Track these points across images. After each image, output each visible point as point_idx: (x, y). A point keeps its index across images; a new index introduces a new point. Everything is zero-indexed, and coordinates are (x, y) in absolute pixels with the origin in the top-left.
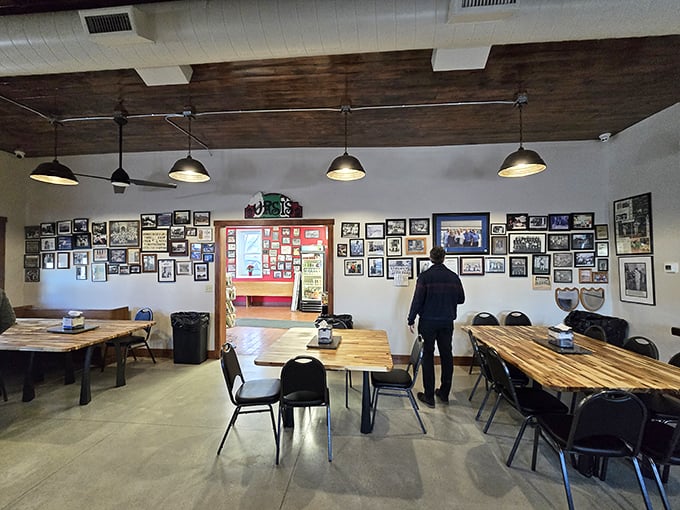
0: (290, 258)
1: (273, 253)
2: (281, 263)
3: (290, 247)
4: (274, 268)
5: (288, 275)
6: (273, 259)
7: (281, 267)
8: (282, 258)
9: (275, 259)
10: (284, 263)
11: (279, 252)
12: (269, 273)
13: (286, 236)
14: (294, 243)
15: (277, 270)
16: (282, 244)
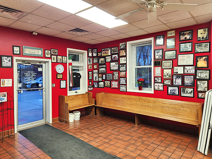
0: (192, 70)
1: (167, 64)
2: (178, 76)
3: (192, 56)
4: (167, 82)
5: (189, 92)
6: (168, 72)
7: (179, 82)
8: (180, 70)
9: (169, 71)
10: (182, 76)
11: (175, 62)
12: (161, 88)
13: (186, 41)
14: (198, 50)
15: (172, 85)
16: (179, 52)
